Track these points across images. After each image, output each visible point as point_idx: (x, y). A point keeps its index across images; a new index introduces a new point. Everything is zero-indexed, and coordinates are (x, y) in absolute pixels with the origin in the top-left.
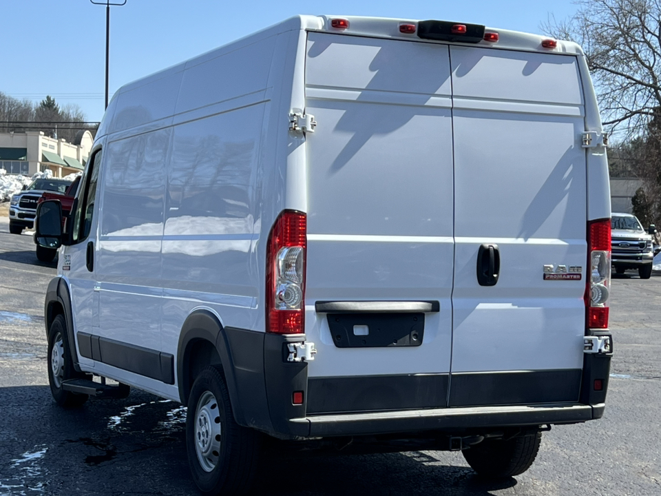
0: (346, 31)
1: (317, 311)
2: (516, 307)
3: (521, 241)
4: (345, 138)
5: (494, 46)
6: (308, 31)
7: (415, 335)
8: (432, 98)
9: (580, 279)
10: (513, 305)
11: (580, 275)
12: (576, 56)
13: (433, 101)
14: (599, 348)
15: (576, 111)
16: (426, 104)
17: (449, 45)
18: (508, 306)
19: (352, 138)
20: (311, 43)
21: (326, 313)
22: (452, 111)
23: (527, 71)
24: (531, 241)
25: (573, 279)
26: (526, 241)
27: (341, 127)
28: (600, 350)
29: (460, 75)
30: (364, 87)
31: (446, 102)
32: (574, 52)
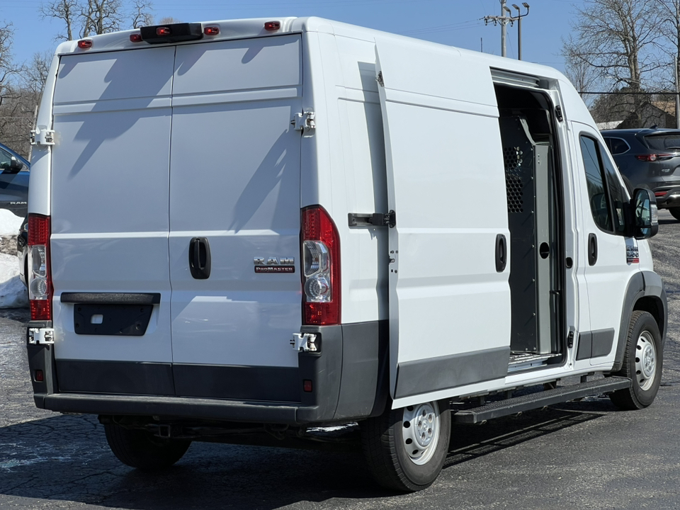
0: (91, 50)
1: (62, 301)
2: (230, 301)
3: (231, 233)
4: (83, 145)
5: (215, 39)
6: (61, 56)
7: (138, 325)
8: (155, 100)
9: (293, 271)
10: (228, 298)
11: (293, 267)
12: (301, 33)
13: (155, 103)
14: (300, 346)
15: (293, 92)
16: (149, 106)
17: (176, 46)
18: (223, 299)
19: (88, 145)
20: (62, 66)
21: (73, 304)
22: (172, 110)
23: (246, 59)
24: (242, 233)
25: (285, 272)
26: (236, 232)
27: (80, 136)
28: (301, 348)
29: (180, 73)
30: (98, 99)
31: (167, 102)
32: (300, 30)
